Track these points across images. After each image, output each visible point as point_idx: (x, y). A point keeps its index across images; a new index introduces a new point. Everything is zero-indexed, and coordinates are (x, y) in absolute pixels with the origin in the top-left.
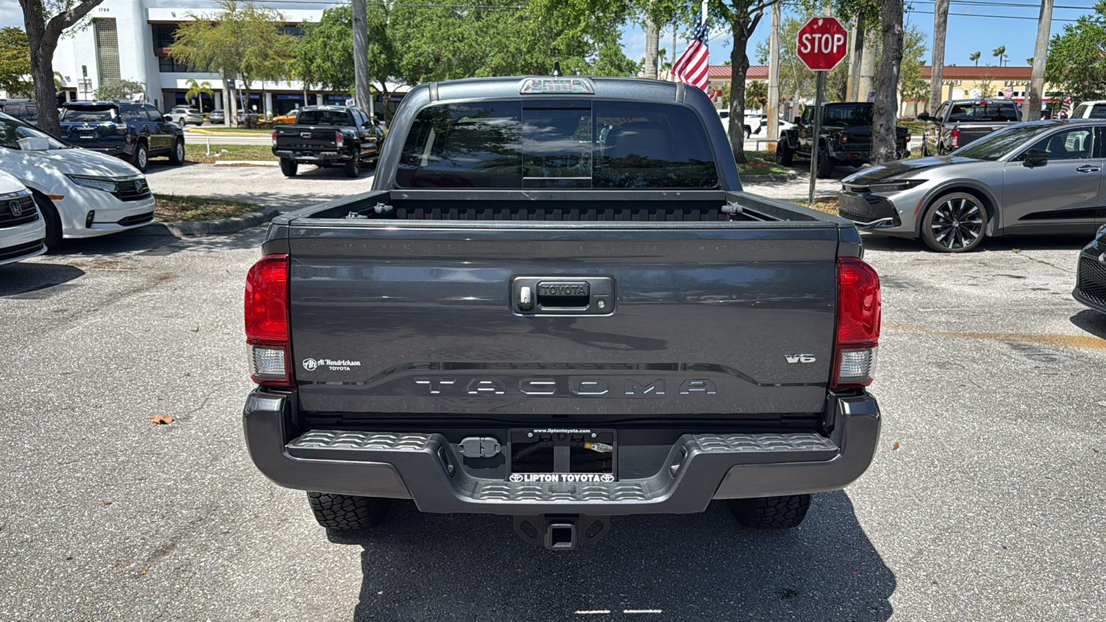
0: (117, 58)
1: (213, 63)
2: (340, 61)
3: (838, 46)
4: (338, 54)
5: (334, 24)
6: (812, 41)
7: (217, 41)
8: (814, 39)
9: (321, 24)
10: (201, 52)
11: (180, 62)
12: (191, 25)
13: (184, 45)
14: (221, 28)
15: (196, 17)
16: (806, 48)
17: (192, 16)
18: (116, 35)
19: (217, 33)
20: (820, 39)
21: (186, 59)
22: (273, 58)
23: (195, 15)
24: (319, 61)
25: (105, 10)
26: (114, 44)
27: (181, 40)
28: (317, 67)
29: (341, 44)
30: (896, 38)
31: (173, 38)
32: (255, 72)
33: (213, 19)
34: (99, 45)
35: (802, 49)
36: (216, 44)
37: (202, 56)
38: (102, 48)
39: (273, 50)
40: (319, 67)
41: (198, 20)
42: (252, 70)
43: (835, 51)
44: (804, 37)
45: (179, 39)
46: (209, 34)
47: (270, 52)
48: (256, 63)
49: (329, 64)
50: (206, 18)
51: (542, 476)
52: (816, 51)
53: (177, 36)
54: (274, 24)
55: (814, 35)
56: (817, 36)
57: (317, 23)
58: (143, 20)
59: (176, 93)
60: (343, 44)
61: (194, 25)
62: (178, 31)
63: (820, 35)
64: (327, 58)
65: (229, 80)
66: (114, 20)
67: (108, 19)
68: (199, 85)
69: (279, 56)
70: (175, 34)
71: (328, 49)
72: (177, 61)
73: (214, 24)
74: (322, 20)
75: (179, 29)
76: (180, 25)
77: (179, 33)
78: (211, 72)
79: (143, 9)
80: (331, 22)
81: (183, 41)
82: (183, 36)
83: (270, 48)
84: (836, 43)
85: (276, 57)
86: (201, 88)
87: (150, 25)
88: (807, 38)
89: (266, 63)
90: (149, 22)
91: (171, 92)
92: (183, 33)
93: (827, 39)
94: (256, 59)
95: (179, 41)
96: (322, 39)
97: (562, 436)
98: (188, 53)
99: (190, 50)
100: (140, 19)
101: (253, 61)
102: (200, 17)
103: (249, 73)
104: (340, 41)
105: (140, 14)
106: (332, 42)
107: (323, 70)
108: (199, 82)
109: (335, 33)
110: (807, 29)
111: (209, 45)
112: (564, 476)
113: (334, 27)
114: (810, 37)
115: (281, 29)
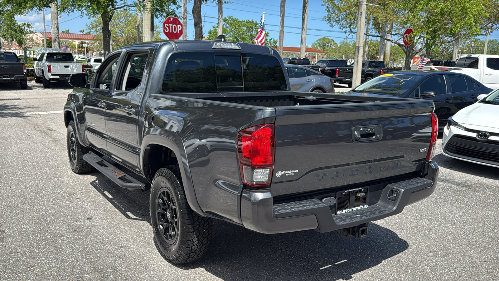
3: (179, 30)
6: (169, 27)
8: (169, 26)
16: (167, 30)
20: (172, 27)
30: (200, 28)
35: (165, 30)
43: (178, 32)
44: (166, 25)
51: (347, 210)
52: (171, 32)
55: (170, 25)
56: (171, 25)
63: (172, 25)
84: (179, 29)
88: (167, 26)
93: (175, 27)
97: (352, 192)
110: (167, 22)
112: (353, 208)
114: (168, 25)
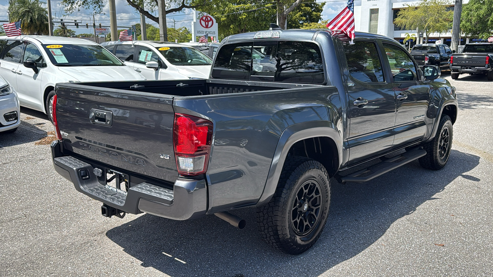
0: (377, 25)
1: (413, 26)
2: (475, 22)
4: (474, 19)
5: (475, 4)
7: (416, 16)
9: (468, 4)
10: (408, 21)
11: (398, 26)
12: (406, 9)
13: (401, 18)
14: (419, 10)
15: (409, 6)
17: (407, 5)
18: (378, 16)
19: (417, 12)
21: (401, 24)
22: (442, 22)
23: (409, 5)
24: (464, 22)
25: (375, 5)
26: (377, 19)
27: (400, 16)
28: (462, 25)
29: (477, 13)
31: (397, 16)
32: (431, 29)
33: (417, 5)
34: (371, 20)
36: (415, 17)
37: (408, 23)
38: (372, 22)
39: (442, 18)
40: (463, 25)
41: (410, 7)
42: (430, 28)
45: (399, 16)
46: (412, 13)
47: (440, 19)
48: (433, 25)
49: (469, 24)
50: (413, 5)
53: (399, 14)
54: (445, 6)
57: (466, 4)
58: (390, 9)
59: (400, 40)
60: (478, 13)
61: (407, 9)
62: (399, 12)
64: (469, 21)
65: (420, 33)
66: (378, 9)
67: (375, 9)
68: (410, 36)
69: (444, 21)
70: (398, 14)
71: (469, 16)
72: (397, 25)
73: (416, 8)
74: (469, 2)
75: (400, 11)
76: (400, 9)
77: (400, 13)
78: (411, 30)
79: (391, 4)
80: (474, 3)
81: (401, 16)
82: (402, 14)
83: (441, 17)
85: (443, 21)
86: (411, 37)
87: (393, 10)
89: (437, 25)
90: (392, 9)
91: (398, 39)
92: (402, 13)
94: (433, 23)
95: (399, 17)
96: (467, 12)
98: (402, 22)
99: (403, 20)
100: (389, 8)
101: (431, 24)
102: (410, 6)
103: (429, 30)
104: (476, 12)
105: (389, 6)
106: (472, 13)
107: (465, 27)
108: (410, 34)
109: (474, 8)
111: (412, 18)
113: (474, 5)
115: (448, 8)
